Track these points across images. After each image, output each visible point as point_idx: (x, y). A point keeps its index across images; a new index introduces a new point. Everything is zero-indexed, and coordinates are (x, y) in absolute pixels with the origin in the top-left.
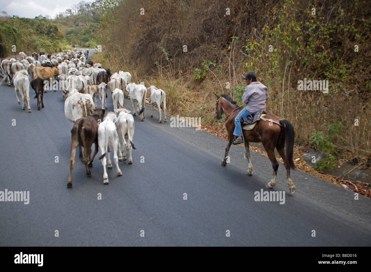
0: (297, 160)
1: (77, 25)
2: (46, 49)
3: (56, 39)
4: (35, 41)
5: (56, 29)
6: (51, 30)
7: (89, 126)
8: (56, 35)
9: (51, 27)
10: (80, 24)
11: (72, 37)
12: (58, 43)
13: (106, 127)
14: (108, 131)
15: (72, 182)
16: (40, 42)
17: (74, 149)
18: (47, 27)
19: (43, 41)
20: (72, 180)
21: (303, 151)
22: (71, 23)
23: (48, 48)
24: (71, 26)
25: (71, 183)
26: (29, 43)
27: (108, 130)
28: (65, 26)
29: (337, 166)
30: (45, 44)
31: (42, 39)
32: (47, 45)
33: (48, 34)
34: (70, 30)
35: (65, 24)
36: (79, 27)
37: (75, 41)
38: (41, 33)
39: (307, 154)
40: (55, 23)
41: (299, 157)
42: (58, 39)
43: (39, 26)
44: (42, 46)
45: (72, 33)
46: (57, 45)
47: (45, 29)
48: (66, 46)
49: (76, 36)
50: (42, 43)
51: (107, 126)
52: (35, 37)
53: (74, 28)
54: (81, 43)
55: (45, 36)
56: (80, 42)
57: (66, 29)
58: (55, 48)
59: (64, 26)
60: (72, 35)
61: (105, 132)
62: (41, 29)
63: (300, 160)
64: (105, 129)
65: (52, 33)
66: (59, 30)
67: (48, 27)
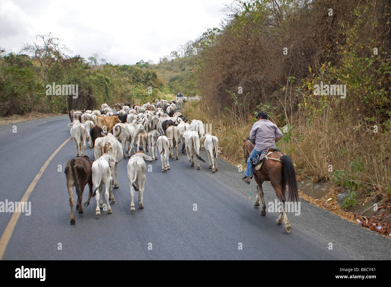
0: (329, 200)
1: (184, 70)
2: (142, 100)
3: (155, 88)
4: (129, 91)
5: (155, 76)
6: (149, 77)
7: (81, 165)
8: (154, 83)
9: (149, 74)
10: (187, 68)
11: (176, 84)
12: (157, 92)
13: (99, 164)
14: (101, 168)
15: (74, 218)
16: (136, 92)
17: (70, 187)
18: (144, 74)
19: (139, 90)
20: (74, 217)
21: (338, 192)
22: (176, 68)
23: (145, 99)
24: (176, 72)
25: (74, 220)
26: (122, 94)
27: (101, 166)
28: (170, 71)
29: (362, 204)
30: (141, 94)
31: (139, 88)
32: (144, 95)
33: (145, 82)
34: (174, 76)
35: (169, 69)
36: (185, 73)
37: (179, 88)
38: (138, 81)
39: (341, 194)
40: (157, 69)
41: (332, 197)
42: (157, 87)
43: (136, 73)
44: (138, 96)
45: (177, 80)
46: (155, 94)
47: (142, 78)
48: (166, 96)
49: (181, 83)
50: (138, 93)
51: (100, 162)
52: (129, 87)
53: (179, 74)
54: (187, 90)
55: (142, 85)
56: (185, 90)
57: (170, 75)
58: (153, 98)
59: (168, 71)
60: (177, 81)
61: (99, 168)
62: (138, 77)
63: (332, 200)
64: (99, 166)
65: (150, 81)
66: (158, 77)
67: (146, 74)
